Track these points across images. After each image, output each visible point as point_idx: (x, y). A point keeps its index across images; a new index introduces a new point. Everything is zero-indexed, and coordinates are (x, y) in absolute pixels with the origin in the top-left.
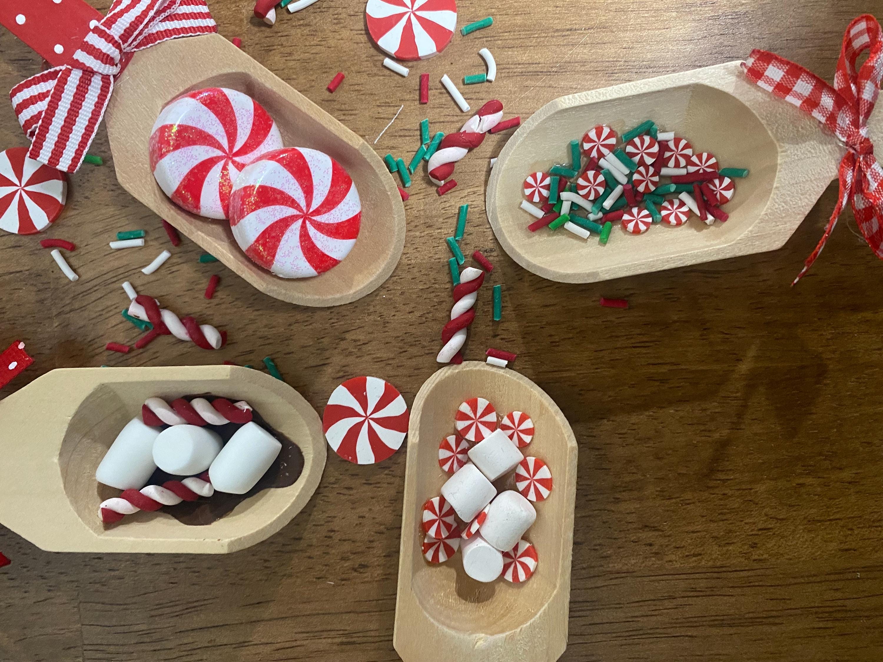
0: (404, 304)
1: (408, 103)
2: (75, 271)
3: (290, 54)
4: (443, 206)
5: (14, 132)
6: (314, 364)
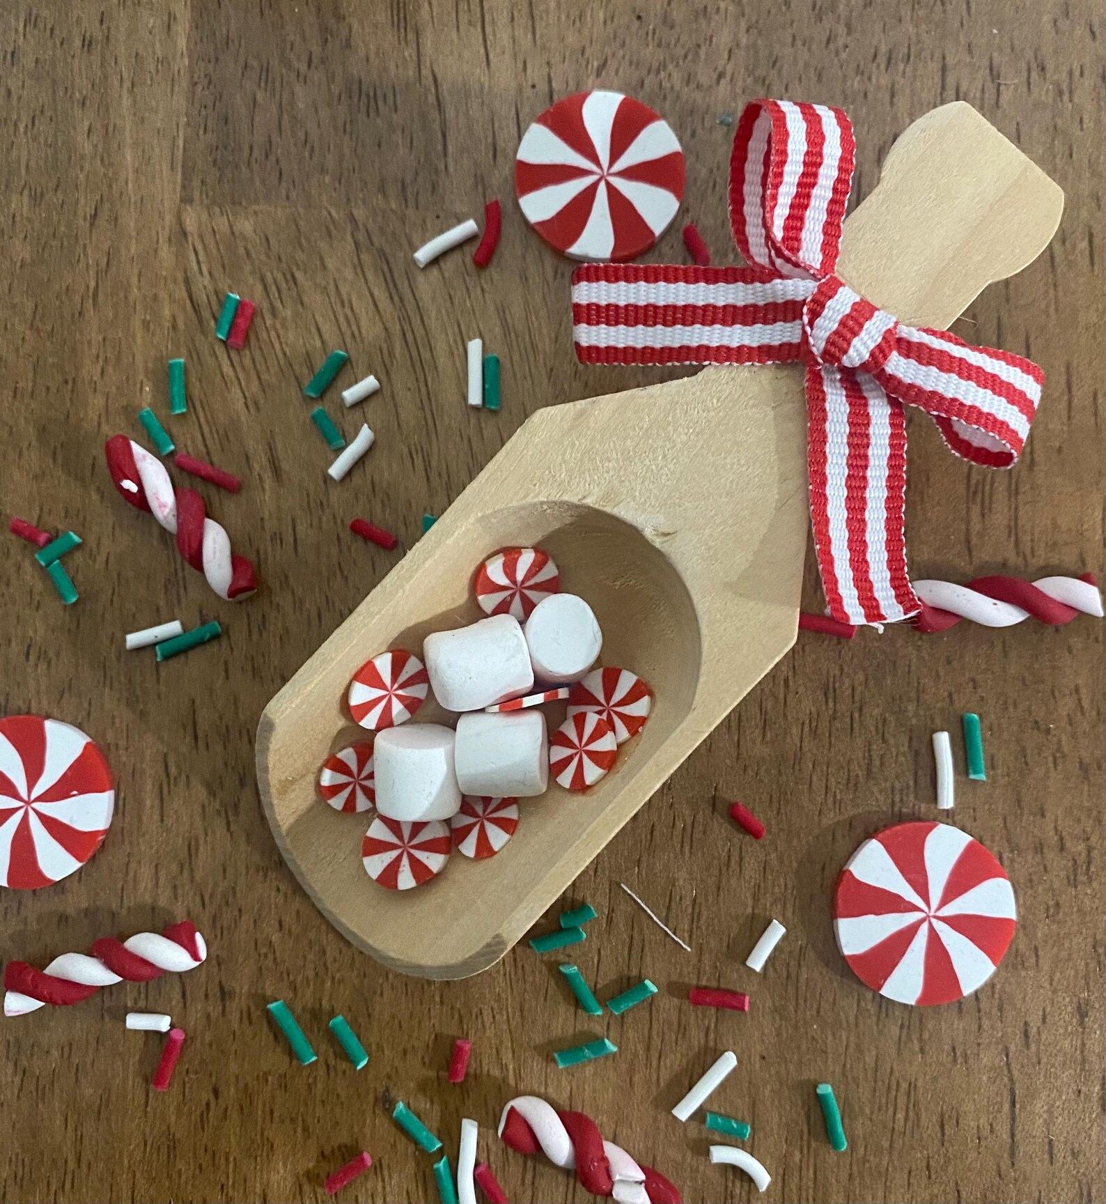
0: (297, 912)
1: (694, 960)
2: (436, 261)
3: (814, 733)
4: (485, 1013)
5: (718, 168)
6: (199, 720)
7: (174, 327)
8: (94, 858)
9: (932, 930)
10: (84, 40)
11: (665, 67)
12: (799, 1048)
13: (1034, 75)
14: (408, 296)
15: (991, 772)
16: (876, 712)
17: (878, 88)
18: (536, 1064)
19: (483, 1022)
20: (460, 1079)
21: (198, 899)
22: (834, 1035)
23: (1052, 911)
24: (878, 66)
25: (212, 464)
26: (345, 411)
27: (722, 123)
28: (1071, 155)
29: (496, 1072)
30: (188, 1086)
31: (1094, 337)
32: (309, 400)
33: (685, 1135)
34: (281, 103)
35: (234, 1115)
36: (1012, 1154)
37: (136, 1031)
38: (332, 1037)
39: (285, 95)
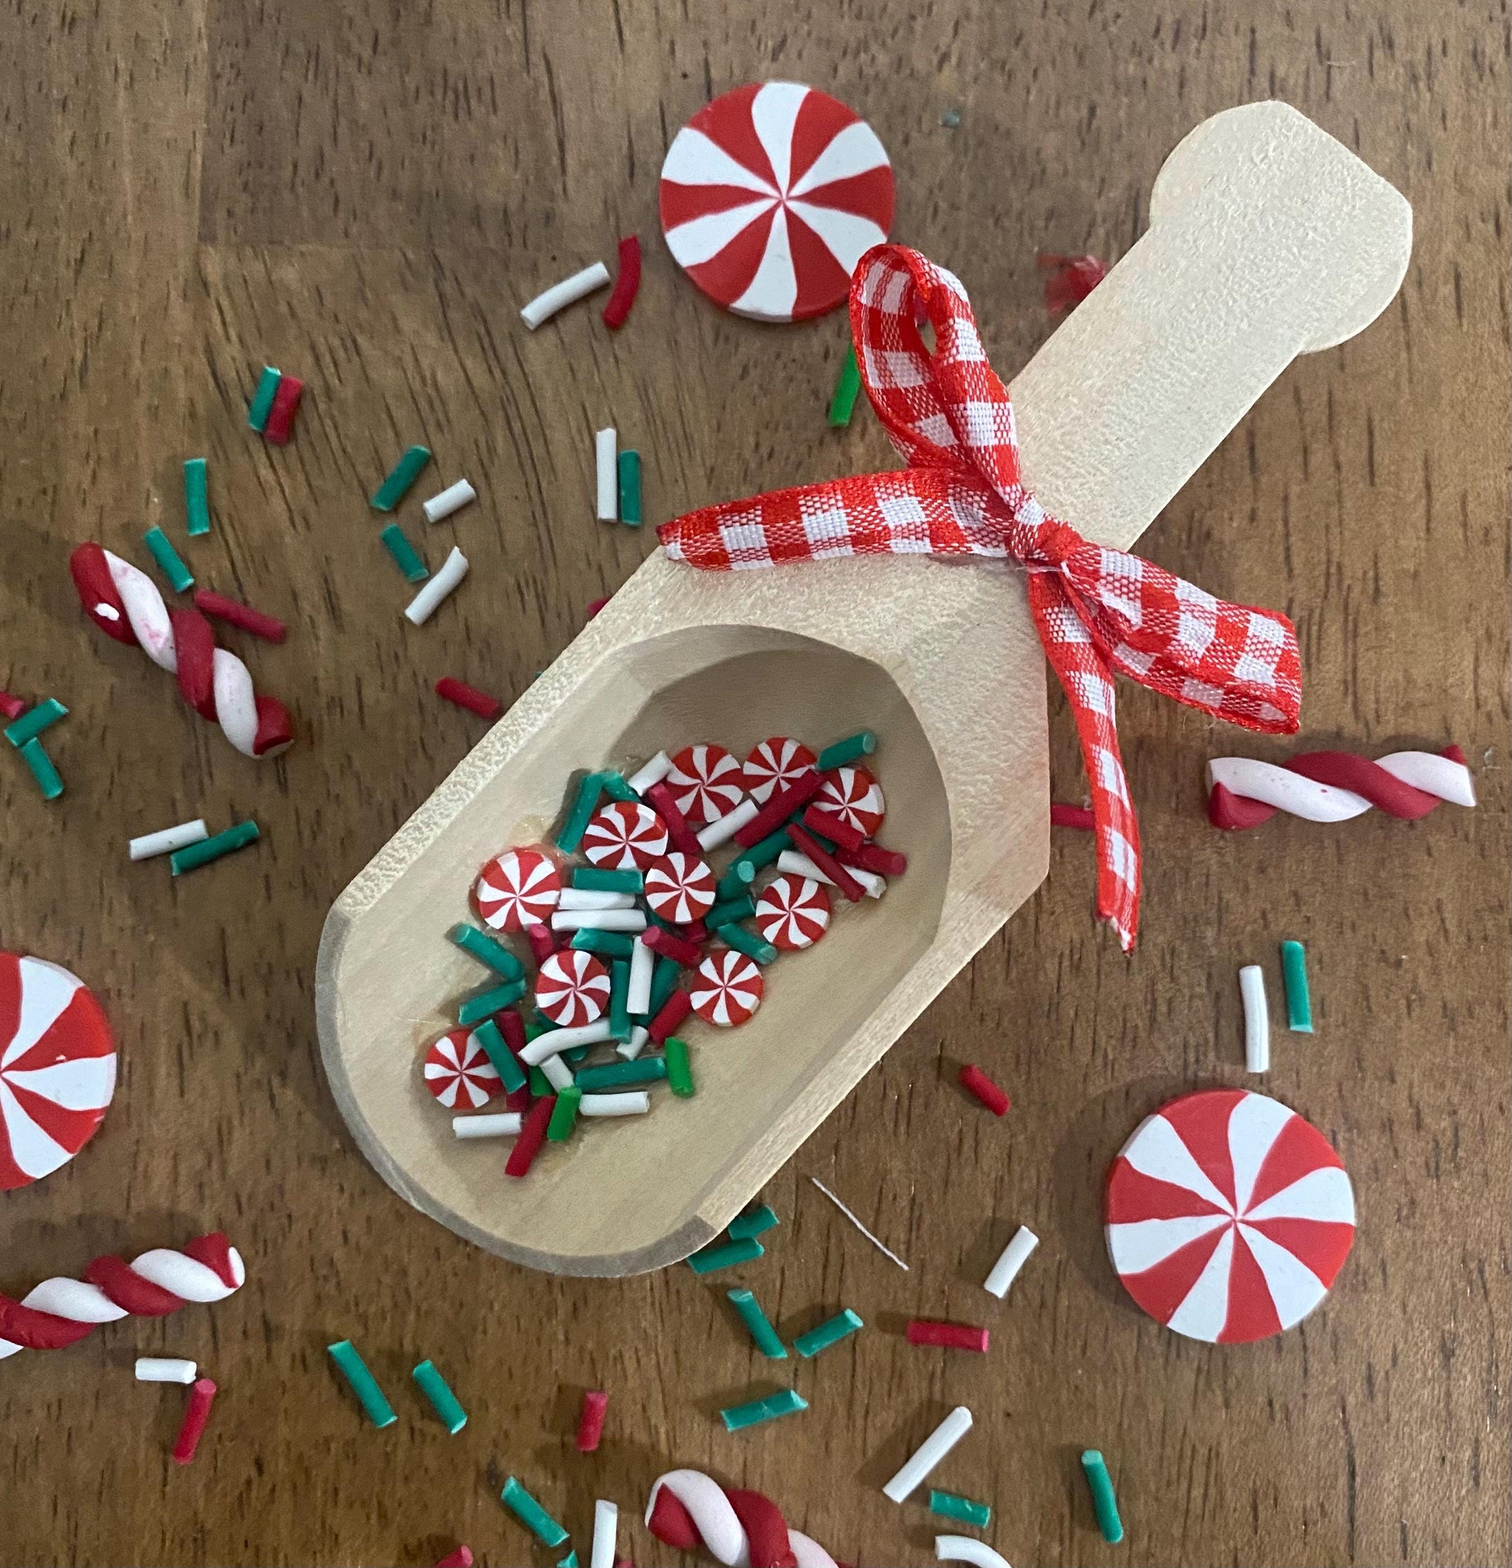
0: (369, 1219)
1: (913, 1282)
2: (551, 320)
3: (1076, 968)
4: (627, 1356)
5: (941, 188)
6: (231, 956)
7: (193, 415)
8: (89, 1146)
9: (1239, 1237)
10: (64, 17)
11: (866, 50)
12: (1057, 1401)
13: (1379, 54)
14: (513, 368)
15: (1321, 1022)
16: (1161, 939)
17: (1163, 73)
18: (698, 1426)
19: (624, 1370)
20: (593, 1447)
21: (232, 1200)
22: (1105, 1384)
23: (1405, 1212)
24: (1162, 44)
25: (246, 602)
26: (428, 529)
27: (945, 125)
28: (1429, 164)
29: (642, 1437)
30: (220, 1458)
31: (1462, 417)
32: (376, 513)
33: (902, 1521)
34: (335, 101)
35: (285, 1497)
36: (1351, 1544)
37: (149, 1383)
38: (417, 1389)
39: (342, 91)
